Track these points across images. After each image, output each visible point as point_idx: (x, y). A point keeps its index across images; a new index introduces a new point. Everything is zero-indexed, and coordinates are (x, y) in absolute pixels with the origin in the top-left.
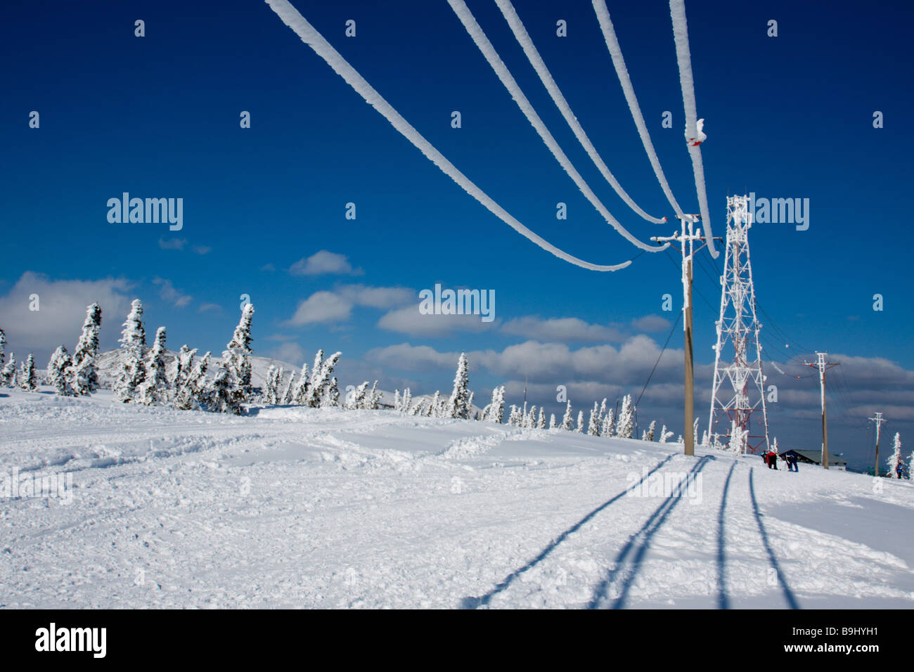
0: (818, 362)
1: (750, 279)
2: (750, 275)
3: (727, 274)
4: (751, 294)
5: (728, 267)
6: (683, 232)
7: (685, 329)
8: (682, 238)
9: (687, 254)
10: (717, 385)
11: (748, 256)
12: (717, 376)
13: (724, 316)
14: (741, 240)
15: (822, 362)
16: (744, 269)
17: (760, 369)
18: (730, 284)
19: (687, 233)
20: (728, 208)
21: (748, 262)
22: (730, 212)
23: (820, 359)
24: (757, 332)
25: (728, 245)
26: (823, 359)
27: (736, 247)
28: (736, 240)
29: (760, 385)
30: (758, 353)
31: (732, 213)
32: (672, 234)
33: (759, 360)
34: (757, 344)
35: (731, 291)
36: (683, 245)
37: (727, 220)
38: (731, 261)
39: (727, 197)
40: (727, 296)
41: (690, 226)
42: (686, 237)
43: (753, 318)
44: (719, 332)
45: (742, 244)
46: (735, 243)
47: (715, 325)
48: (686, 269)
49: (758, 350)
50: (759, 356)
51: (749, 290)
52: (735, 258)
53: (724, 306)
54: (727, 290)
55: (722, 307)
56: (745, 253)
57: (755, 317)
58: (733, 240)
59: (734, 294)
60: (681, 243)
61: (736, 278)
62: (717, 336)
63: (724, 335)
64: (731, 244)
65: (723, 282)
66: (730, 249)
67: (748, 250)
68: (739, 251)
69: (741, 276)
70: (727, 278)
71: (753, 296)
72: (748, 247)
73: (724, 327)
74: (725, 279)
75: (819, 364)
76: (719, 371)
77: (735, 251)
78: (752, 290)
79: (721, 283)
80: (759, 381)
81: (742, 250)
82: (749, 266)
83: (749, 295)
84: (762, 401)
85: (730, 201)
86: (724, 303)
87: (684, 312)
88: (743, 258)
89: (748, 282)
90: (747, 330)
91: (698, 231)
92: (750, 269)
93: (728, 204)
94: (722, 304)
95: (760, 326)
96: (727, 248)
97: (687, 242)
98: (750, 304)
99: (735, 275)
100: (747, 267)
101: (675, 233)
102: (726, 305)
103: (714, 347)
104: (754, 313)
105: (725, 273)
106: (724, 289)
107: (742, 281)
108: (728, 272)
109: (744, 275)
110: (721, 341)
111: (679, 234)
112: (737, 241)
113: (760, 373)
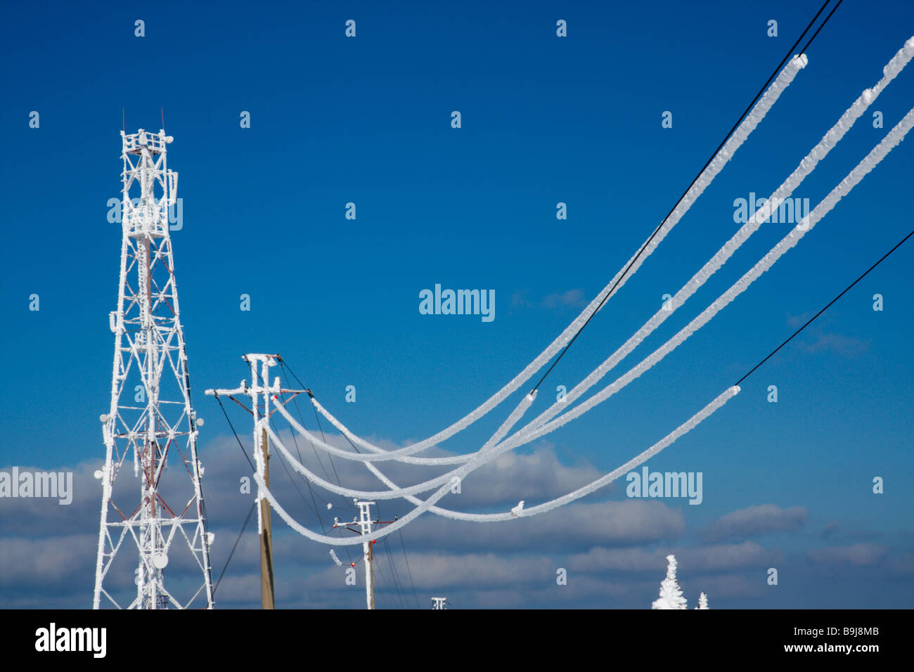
0: (359, 520)
1: (176, 319)
2: (177, 310)
3: (125, 309)
4: (177, 351)
5: (127, 292)
6: (255, 381)
7: (260, 532)
8: (254, 391)
9: (261, 416)
10: (105, 560)
11: (171, 267)
12: (106, 537)
13: (120, 403)
14: (156, 232)
15: (366, 519)
16: (162, 296)
17: (200, 519)
18: (132, 329)
19: (261, 382)
20: (125, 157)
21: (172, 281)
22: (129, 168)
23: (362, 512)
24: (192, 436)
25: (126, 241)
26: (368, 512)
27: (143, 248)
28: (146, 231)
29: (200, 554)
30: (197, 484)
31: (134, 170)
32: (238, 386)
33: (199, 498)
34: (194, 463)
35: (134, 349)
36: (255, 401)
37: (122, 186)
38: (133, 278)
39: (123, 133)
40: (126, 356)
41: (265, 373)
42: (260, 389)
43: (184, 406)
44: (109, 439)
45: (159, 240)
46: (141, 237)
47: (101, 424)
48: (261, 440)
49: (196, 477)
50: (197, 491)
51: (174, 342)
52: (143, 272)
53: (120, 381)
54: (125, 343)
55: (115, 382)
56: (164, 260)
57: (187, 403)
58: (137, 232)
59: (142, 354)
60: (251, 398)
61: (146, 318)
62: (104, 448)
63: (120, 445)
64: (132, 239)
65: (117, 326)
66: (130, 251)
67: (170, 254)
68: (151, 257)
69: (155, 313)
70: (126, 317)
71: (182, 356)
72: (170, 246)
73: (120, 429)
74: (121, 320)
75: (362, 523)
76: (109, 528)
77: (141, 254)
78: (181, 344)
79: (113, 328)
80: (198, 545)
81: (158, 254)
82: (174, 290)
83: (175, 354)
84: (205, 587)
85: (128, 142)
86: (118, 374)
87: (259, 506)
88: (159, 273)
89: (171, 325)
90: (171, 433)
91: (277, 380)
92: (175, 296)
93: (125, 150)
94: (116, 376)
95: (200, 422)
96: (124, 249)
97: (261, 396)
98: (176, 373)
99: (145, 308)
100: (169, 291)
101: (243, 383)
102: (124, 377)
103: (97, 475)
104: (185, 394)
105: (120, 304)
106: (118, 342)
107: (157, 322)
108: (127, 303)
109: (163, 310)
110: (114, 458)
111: (248, 385)
112: (147, 235)
113: (201, 526)
